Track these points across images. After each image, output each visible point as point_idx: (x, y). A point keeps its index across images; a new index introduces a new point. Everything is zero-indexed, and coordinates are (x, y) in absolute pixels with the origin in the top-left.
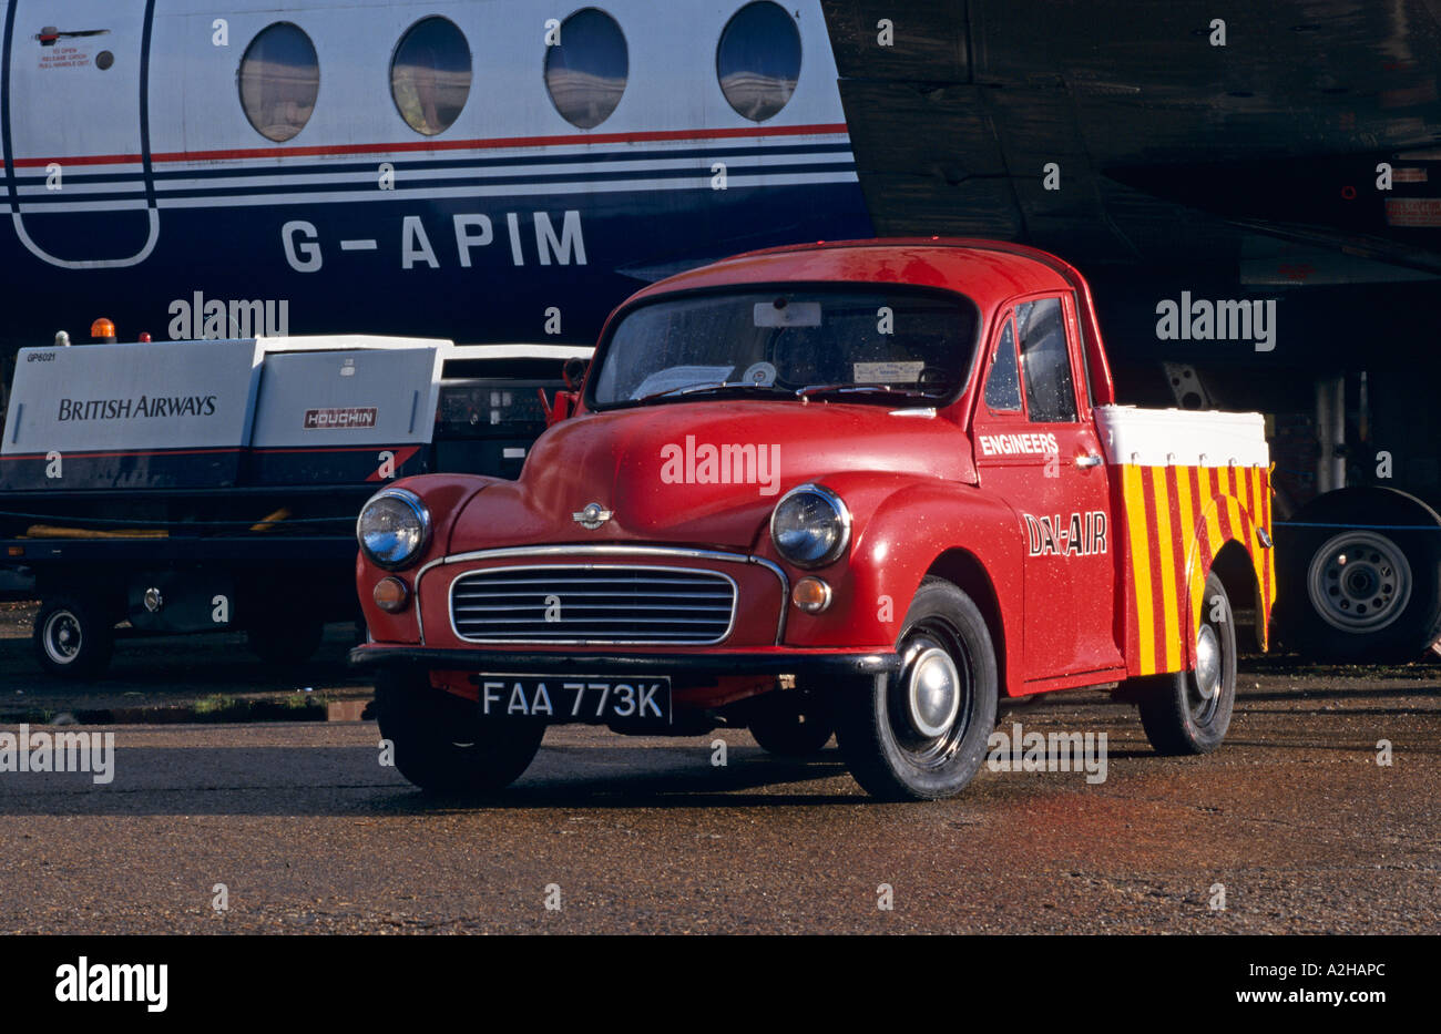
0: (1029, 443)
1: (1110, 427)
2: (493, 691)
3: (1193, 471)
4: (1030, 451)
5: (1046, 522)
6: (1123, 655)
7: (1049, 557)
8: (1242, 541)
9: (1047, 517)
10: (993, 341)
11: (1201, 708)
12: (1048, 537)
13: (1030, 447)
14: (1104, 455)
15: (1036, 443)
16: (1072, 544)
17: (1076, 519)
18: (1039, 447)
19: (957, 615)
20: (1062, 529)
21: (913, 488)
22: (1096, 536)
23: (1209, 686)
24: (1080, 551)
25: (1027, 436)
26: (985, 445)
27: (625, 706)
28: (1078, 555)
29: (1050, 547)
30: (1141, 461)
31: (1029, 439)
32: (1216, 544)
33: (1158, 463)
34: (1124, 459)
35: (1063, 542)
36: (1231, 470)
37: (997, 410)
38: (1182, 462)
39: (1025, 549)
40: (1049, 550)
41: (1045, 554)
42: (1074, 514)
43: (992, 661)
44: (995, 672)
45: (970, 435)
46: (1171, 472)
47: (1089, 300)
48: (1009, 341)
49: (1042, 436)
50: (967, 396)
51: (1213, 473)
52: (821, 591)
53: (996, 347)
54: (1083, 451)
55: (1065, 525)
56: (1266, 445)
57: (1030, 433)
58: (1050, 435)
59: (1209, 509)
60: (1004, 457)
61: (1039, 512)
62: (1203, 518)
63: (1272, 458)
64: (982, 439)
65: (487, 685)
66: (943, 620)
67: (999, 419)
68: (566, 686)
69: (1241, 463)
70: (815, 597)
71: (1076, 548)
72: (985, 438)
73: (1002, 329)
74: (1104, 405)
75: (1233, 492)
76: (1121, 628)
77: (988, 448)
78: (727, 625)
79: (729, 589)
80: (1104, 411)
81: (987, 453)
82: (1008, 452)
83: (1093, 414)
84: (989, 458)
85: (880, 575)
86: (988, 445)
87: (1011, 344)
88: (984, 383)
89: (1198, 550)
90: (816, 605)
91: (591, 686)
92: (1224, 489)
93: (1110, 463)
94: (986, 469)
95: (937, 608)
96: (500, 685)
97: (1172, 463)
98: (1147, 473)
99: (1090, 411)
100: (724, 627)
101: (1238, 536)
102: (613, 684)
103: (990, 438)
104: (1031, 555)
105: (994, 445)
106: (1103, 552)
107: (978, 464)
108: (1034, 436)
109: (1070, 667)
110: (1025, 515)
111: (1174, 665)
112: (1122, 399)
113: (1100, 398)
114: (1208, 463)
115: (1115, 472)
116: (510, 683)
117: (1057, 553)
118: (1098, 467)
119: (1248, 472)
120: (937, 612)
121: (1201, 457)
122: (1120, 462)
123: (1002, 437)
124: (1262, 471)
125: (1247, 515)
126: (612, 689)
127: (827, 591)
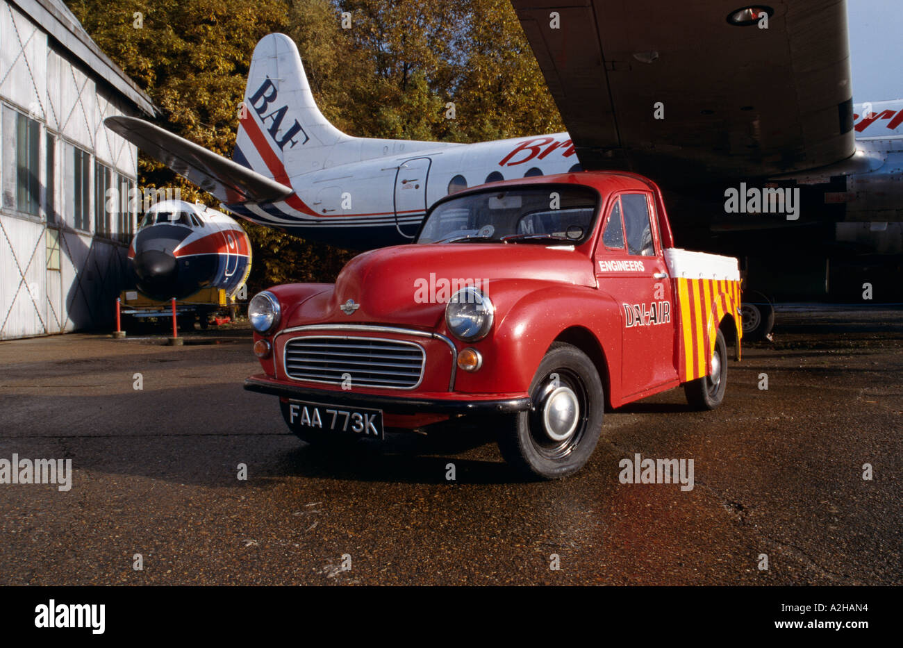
0: (628, 266)
1: (671, 259)
2: (295, 410)
3: (710, 282)
4: (629, 270)
5: (637, 307)
6: (678, 373)
7: (638, 327)
8: (732, 314)
9: (638, 305)
10: (607, 211)
11: (712, 388)
12: (637, 316)
13: (629, 268)
14: (668, 273)
15: (632, 266)
16: (652, 319)
17: (654, 305)
18: (634, 268)
19: (578, 365)
20: (646, 311)
21: (547, 290)
22: (665, 314)
23: (716, 379)
24: (656, 322)
25: (627, 262)
26: (601, 266)
27: (358, 426)
28: (655, 324)
29: (639, 321)
30: (687, 277)
31: (628, 264)
32: (721, 316)
33: (695, 277)
34: (678, 275)
35: (647, 318)
36: (726, 282)
37: (610, 247)
38: (706, 277)
39: (623, 323)
40: (638, 323)
41: (635, 325)
42: (652, 303)
43: (601, 391)
44: (602, 398)
45: (593, 260)
46: (701, 282)
47: (661, 197)
48: (617, 212)
49: (635, 262)
50: (592, 240)
51: (719, 282)
52: (474, 358)
53: (610, 214)
54: (658, 271)
55: (648, 309)
56: (738, 272)
57: (628, 260)
58: (640, 262)
59: (718, 299)
60: (613, 273)
61: (632, 302)
62: (715, 304)
63: (741, 277)
64: (600, 262)
65: (292, 406)
66: (569, 369)
67: (611, 252)
68: (328, 411)
69: (730, 279)
70: (471, 362)
71: (653, 321)
72: (602, 262)
73: (613, 207)
74: (668, 248)
75: (727, 292)
76: (677, 359)
77: (604, 268)
78: (419, 377)
79: (420, 354)
80: (669, 251)
81: (603, 270)
82: (615, 270)
83: (663, 253)
84: (604, 273)
85: (519, 345)
86: (604, 266)
87: (619, 214)
88: (602, 233)
89: (713, 319)
90: (471, 367)
91: (340, 412)
92: (723, 290)
93: (672, 277)
94: (602, 279)
95: (564, 362)
96: (298, 407)
97: (701, 277)
98: (690, 282)
99: (661, 251)
100: (417, 379)
101: (730, 311)
102: (352, 412)
103: (605, 262)
104: (627, 326)
105: (606, 266)
106: (669, 322)
107: (597, 276)
108: (631, 262)
109: (649, 385)
110: (624, 304)
111: (702, 374)
112: (677, 245)
113: (666, 245)
114: (717, 278)
115: (674, 281)
116: (302, 406)
117: (643, 324)
118: (666, 279)
119: (732, 282)
120: (564, 364)
121: (714, 275)
122: (677, 276)
123: (613, 262)
124: (737, 282)
125: (732, 301)
126: (351, 415)
127: (480, 357)
